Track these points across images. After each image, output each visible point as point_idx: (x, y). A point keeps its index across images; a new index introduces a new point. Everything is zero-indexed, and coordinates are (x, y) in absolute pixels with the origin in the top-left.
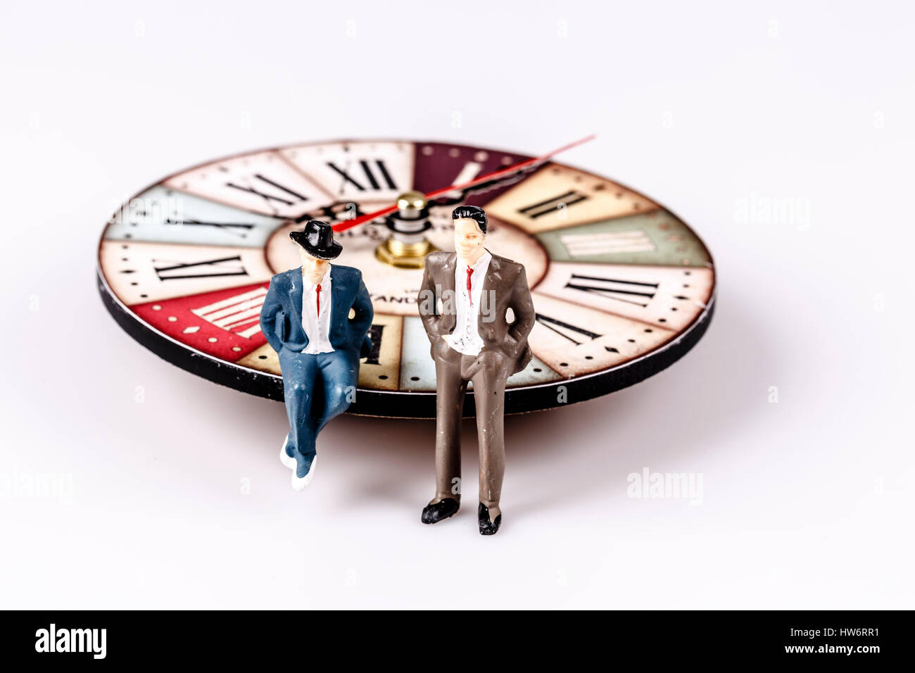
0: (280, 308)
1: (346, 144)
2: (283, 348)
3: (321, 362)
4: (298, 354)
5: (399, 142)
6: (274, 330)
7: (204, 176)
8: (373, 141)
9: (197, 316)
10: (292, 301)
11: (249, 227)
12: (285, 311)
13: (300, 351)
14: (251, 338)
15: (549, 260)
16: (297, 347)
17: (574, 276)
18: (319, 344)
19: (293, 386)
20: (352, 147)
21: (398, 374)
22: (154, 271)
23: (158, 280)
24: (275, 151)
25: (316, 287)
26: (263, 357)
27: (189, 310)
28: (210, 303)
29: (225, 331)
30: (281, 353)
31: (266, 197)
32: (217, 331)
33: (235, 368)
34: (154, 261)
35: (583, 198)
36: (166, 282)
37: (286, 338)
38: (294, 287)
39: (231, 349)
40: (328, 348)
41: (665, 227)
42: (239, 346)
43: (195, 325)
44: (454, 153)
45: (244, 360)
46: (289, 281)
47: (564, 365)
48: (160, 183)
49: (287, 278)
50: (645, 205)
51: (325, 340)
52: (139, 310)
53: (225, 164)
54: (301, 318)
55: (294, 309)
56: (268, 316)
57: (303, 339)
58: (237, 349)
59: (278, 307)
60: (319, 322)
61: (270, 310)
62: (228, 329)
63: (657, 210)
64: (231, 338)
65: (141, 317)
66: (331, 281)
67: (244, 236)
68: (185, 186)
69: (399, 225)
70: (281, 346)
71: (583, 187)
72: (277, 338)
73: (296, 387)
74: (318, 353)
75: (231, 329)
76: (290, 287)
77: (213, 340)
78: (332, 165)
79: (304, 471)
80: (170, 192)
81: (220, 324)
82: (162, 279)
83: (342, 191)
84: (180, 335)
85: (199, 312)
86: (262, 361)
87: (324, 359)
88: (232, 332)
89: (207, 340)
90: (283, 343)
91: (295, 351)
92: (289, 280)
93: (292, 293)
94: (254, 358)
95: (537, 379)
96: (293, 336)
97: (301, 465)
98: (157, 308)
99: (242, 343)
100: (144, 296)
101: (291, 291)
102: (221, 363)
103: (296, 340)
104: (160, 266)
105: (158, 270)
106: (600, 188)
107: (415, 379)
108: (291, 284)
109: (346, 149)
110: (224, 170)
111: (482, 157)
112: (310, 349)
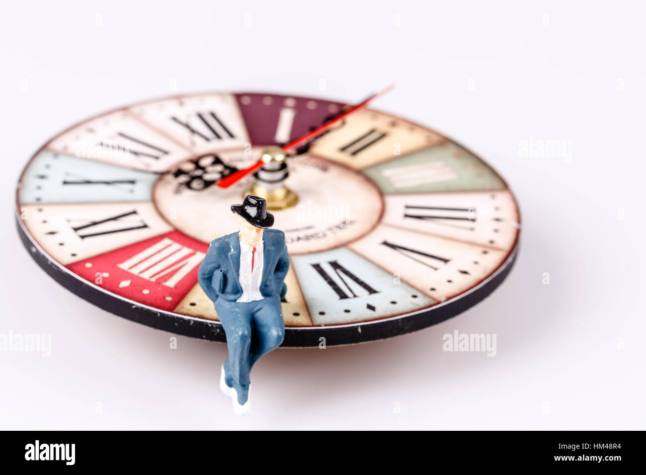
0: (218, 267)
1: (179, 98)
2: (219, 299)
3: (253, 308)
4: (233, 303)
5: (221, 94)
6: (211, 284)
7: (77, 138)
8: (201, 95)
9: (123, 271)
10: (231, 261)
11: (132, 182)
12: (223, 269)
13: (235, 301)
14: (176, 286)
15: (381, 194)
16: (232, 297)
17: (407, 207)
18: (251, 294)
19: (237, 332)
20: (187, 101)
21: (306, 311)
22: (73, 231)
23: (80, 239)
24: (125, 109)
25: (252, 250)
26: (193, 304)
27: (115, 264)
28: (130, 257)
29: (152, 282)
30: (217, 302)
31: (136, 153)
32: (146, 284)
33: (174, 316)
34: (68, 221)
35: (383, 136)
36: (86, 239)
37: (223, 290)
38: (232, 250)
39: (164, 298)
40: (259, 296)
41: (458, 156)
42: (170, 296)
43: (126, 279)
44: (268, 102)
45: (178, 308)
46: (228, 246)
47: (433, 289)
48: (44, 147)
49: (226, 243)
50: (435, 138)
51: (257, 290)
52: (75, 268)
53: (91, 125)
54: (238, 275)
55: (233, 268)
56: (207, 273)
57: (238, 291)
58: (169, 299)
59: (217, 266)
60: (252, 277)
61: (209, 268)
62: (153, 280)
63: (445, 142)
64: (160, 288)
65: (79, 275)
66: (264, 243)
67: (131, 191)
68: (65, 149)
69: (263, 175)
70: (217, 296)
71: (381, 125)
72: (214, 291)
73: (240, 333)
74: (250, 301)
75: (157, 280)
76: (229, 250)
77: (146, 292)
78: (175, 119)
79: (243, 399)
80: (56, 155)
81: (146, 276)
82: (83, 237)
83: (193, 144)
84: (118, 290)
85: (125, 266)
86: (193, 308)
87: (256, 306)
88: (159, 282)
89: (142, 293)
90: (220, 294)
91: (231, 301)
92: (228, 244)
93: (231, 255)
94: (185, 306)
95: (417, 305)
96: (229, 288)
97: (240, 394)
98: (89, 265)
99: (170, 291)
100: (74, 255)
101: (230, 254)
102: (160, 313)
103: (232, 292)
104: (77, 225)
105: (76, 229)
106: (393, 124)
107: (322, 313)
108: (230, 248)
109: (182, 104)
110: (91, 131)
111: (290, 102)
112: (244, 299)
